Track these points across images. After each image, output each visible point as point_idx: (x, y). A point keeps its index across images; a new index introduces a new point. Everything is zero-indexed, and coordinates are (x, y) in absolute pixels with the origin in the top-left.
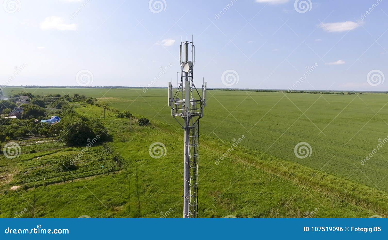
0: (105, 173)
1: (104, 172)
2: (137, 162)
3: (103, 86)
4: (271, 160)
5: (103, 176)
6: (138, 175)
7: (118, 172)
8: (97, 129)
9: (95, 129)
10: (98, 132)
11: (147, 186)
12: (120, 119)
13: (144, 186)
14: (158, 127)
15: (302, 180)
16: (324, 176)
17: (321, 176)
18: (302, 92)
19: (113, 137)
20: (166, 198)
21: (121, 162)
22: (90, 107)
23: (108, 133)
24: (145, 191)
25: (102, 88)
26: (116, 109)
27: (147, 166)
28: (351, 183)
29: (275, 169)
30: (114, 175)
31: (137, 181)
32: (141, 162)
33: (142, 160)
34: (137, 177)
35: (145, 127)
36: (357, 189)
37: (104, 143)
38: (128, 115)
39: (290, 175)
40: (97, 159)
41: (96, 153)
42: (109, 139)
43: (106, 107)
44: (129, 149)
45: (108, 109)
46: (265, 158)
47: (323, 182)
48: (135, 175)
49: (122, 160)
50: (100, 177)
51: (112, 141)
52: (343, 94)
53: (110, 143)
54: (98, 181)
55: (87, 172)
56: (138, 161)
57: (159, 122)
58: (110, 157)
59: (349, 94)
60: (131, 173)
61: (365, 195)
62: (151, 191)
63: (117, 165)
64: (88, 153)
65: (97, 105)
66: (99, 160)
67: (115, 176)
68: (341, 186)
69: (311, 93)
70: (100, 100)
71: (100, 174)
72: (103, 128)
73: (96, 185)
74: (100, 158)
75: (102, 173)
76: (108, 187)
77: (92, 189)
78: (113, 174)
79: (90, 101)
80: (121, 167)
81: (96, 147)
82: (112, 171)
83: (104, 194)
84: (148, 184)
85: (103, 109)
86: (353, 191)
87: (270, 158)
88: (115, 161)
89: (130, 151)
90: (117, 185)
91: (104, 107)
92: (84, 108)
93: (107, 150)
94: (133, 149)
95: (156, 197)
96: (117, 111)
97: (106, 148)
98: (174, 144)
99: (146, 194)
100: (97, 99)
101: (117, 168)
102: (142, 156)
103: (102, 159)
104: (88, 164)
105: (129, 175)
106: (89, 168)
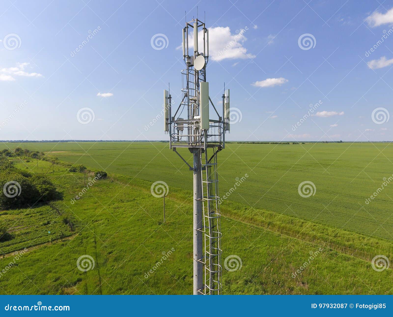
0: (53, 240)
1: (50, 240)
2: (95, 223)
3: (52, 140)
4: (246, 209)
5: (50, 245)
6: (97, 240)
7: (70, 238)
8: (43, 185)
9: (40, 186)
10: (44, 189)
11: (110, 253)
12: (72, 174)
13: (106, 253)
14: (118, 180)
15: (282, 229)
16: (303, 223)
17: (300, 223)
18: (253, 143)
19: (63, 194)
20: (134, 269)
21: (73, 225)
22: (35, 162)
23: (57, 190)
24: (106, 260)
25: (50, 142)
26: (67, 163)
27: (108, 228)
28: (330, 230)
29: (252, 219)
30: (64, 243)
31: (95, 247)
32: (100, 222)
33: (101, 220)
34: (96, 243)
35: (103, 181)
36: (338, 235)
37: (52, 203)
38: (82, 169)
39: (269, 225)
40: (41, 223)
41: (40, 215)
42: (59, 197)
43: (55, 161)
44: (84, 208)
45: (57, 164)
46: (239, 208)
47: (303, 230)
48: (93, 240)
49: (75, 222)
50: (45, 247)
51: (62, 200)
52: (289, 144)
53: (60, 201)
54: (42, 253)
55: (26, 243)
56: (97, 221)
57: (118, 175)
58: (59, 219)
59: (294, 144)
60: (87, 238)
61: (348, 240)
62: (116, 260)
63: (69, 229)
64: (30, 216)
65: (44, 159)
66: (45, 224)
67: (66, 244)
68: (323, 233)
69: (261, 143)
70: (48, 154)
71: (45, 243)
72: (51, 184)
73: (38, 260)
74: (46, 222)
75: (49, 242)
76: (56, 260)
77: (32, 265)
78: (64, 241)
79: (35, 155)
80: (74, 231)
81: (41, 208)
82: (61, 238)
83: (50, 272)
84: (110, 250)
85: (51, 164)
86: (335, 237)
87: (244, 208)
88: (66, 223)
89: (85, 210)
90: (68, 257)
91: (53, 161)
92: (28, 163)
93: (55, 211)
94: (89, 207)
95: (122, 268)
96: (68, 165)
97: (54, 208)
98: (138, 198)
99: (109, 265)
100: (45, 153)
101: (69, 233)
102: (101, 215)
103: (48, 223)
104: (29, 230)
105: (84, 241)
106: (29, 236)
